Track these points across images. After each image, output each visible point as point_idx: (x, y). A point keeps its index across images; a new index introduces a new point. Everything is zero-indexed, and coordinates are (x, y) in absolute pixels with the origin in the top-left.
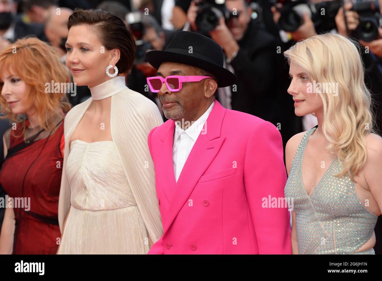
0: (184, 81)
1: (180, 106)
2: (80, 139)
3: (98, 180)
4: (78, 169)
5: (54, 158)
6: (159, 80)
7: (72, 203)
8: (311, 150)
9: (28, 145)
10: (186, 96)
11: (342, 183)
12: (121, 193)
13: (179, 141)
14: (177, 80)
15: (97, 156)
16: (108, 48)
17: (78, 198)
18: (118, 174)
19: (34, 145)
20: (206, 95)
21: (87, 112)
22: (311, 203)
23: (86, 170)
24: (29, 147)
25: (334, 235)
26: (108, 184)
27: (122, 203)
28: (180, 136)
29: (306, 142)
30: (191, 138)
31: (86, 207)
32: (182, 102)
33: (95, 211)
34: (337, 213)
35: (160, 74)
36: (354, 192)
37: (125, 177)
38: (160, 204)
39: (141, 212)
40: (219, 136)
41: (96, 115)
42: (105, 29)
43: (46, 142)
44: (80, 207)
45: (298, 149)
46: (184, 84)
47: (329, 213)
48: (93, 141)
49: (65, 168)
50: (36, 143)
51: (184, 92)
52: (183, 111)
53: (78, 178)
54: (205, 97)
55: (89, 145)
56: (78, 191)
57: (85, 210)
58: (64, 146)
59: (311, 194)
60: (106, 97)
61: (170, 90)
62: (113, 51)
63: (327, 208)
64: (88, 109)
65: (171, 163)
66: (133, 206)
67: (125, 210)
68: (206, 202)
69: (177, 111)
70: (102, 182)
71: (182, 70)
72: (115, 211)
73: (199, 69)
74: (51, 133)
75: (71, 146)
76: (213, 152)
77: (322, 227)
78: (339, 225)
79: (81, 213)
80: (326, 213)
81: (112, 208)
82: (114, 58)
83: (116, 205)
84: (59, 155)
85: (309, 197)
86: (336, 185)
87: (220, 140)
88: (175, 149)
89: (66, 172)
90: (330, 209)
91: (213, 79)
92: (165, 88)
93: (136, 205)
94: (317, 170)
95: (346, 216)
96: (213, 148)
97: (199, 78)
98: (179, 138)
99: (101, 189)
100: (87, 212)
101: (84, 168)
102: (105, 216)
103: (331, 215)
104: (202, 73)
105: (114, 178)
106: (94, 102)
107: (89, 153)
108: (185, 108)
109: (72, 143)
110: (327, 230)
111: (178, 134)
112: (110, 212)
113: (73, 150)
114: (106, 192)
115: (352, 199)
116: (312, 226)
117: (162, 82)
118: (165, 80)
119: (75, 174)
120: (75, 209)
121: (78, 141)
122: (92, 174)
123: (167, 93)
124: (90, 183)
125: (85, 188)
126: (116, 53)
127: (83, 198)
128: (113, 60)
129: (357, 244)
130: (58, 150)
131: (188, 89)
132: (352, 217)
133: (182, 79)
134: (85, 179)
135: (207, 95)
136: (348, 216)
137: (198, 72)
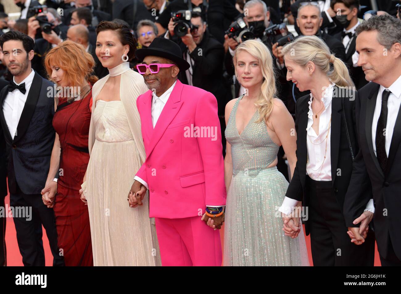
0: (160, 67)
1: (158, 81)
2: (102, 99)
3: (111, 124)
4: (100, 117)
5: (85, 112)
6: (145, 66)
7: (96, 137)
8: (241, 108)
9: (69, 104)
10: (162, 76)
11: (259, 127)
12: (125, 132)
13: (155, 103)
14: (156, 66)
15: (111, 109)
16: (124, 44)
17: (99, 135)
18: (124, 121)
19: (73, 103)
20: (172, 76)
21: (107, 84)
22: (241, 139)
23: (104, 118)
24: (71, 105)
25: (255, 158)
26: (118, 127)
27: (125, 138)
28: (156, 101)
29: (238, 104)
30: (162, 102)
31: (104, 140)
32: (159, 79)
33: (109, 142)
34: (257, 144)
35: (145, 63)
36: (267, 132)
37: (128, 122)
38: (144, 141)
39: (137, 144)
40: (180, 101)
41: (111, 86)
42: (122, 33)
43: (81, 102)
44: (100, 139)
45: (233, 108)
46: (161, 69)
47: (252, 145)
48: (109, 100)
49: (93, 116)
50: (74, 102)
51: (160, 73)
52: (159, 84)
53: (100, 122)
54: (172, 77)
55: (107, 103)
56: (100, 130)
57: (104, 141)
58: (92, 105)
59: (241, 134)
60: (118, 74)
61: (152, 72)
62: (126, 46)
63: (251, 142)
64: (107, 82)
65: (151, 117)
66: (132, 140)
67: (127, 142)
68: (171, 140)
69: (156, 84)
70: (114, 125)
71: (159, 61)
72: (121, 142)
73: (169, 60)
74: (83, 97)
75: (96, 104)
76: (176, 111)
77: (248, 153)
78: (258, 152)
79: (101, 143)
80: (251, 145)
81: (119, 141)
82: (126, 50)
83: (122, 139)
84: (89, 110)
85: (240, 136)
86: (256, 128)
87: (180, 103)
88: (153, 109)
89: (93, 119)
90: (253, 142)
91: (176, 66)
92: (149, 71)
93: (134, 140)
94: (244, 120)
95: (261, 146)
96: (176, 108)
97: (168, 65)
98: (155, 102)
99: (113, 129)
100: (104, 142)
101: (103, 116)
102: (115, 145)
103: (253, 146)
104: (171, 62)
105: (121, 123)
106: (110, 77)
107: (107, 107)
108: (161, 83)
109: (97, 101)
110: (251, 155)
111: (155, 99)
112: (118, 143)
113: (97, 106)
114: (116, 131)
115: (265, 136)
116: (242, 153)
117: (147, 67)
118: (149, 66)
119: (98, 121)
120: (98, 141)
121: (100, 100)
122: (108, 121)
123: (150, 74)
124: (106, 125)
125: (104, 128)
126: (127, 48)
127: (102, 134)
128: (125, 51)
129: (268, 163)
130: (88, 108)
131: (163, 72)
132: (265, 147)
133: (159, 65)
134: (104, 123)
135: (174, 76)
136: (263, 146)
137: (168, 62)
